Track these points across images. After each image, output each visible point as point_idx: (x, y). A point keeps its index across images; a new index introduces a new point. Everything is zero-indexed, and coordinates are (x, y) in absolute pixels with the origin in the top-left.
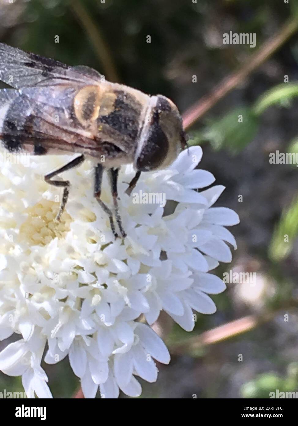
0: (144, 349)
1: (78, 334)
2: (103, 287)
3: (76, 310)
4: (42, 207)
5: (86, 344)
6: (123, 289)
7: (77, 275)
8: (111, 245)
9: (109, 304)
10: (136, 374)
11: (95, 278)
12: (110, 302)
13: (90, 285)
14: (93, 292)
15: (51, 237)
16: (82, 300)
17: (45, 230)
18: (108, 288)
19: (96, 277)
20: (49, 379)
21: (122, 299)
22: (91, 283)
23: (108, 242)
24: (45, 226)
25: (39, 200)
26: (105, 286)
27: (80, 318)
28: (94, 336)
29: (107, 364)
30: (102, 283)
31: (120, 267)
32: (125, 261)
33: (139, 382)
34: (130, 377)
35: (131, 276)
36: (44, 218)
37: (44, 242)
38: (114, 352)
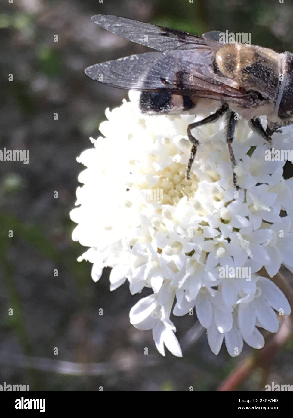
0: (266, 301)
1: (204, 286)
2: (227, 241)
3: (202, 263)
4: (170, 171)
5: (211, 295)
6: (245, 243)
7: (202, 230)
8: (234, 202)
9: (232, 257)
10: (259, 326)
11: (219, 233)
12: (233, 255)
13: (214, 239)
14: (217, 246)
15: (178, 198)
16: (208, 254)
17: (172, 191)
18: (231, 242)
19: (220, 231)
20: (177, 329)
21: (244, 251)
22: (215, 238)
23: (231, 199)
24: (172, 188)
25: (169, 164)
26: (229, 240)
27: (205, 270)
28: (219, 288)
29: (231, 315)
30: (226, 237)
31: (243, 222)
32: (247, 217)
33: (262, 333)
34: (253, 328)
35: (253, 231)
36: (171, 180)
37: (172, 203)
38: (238, 302)
